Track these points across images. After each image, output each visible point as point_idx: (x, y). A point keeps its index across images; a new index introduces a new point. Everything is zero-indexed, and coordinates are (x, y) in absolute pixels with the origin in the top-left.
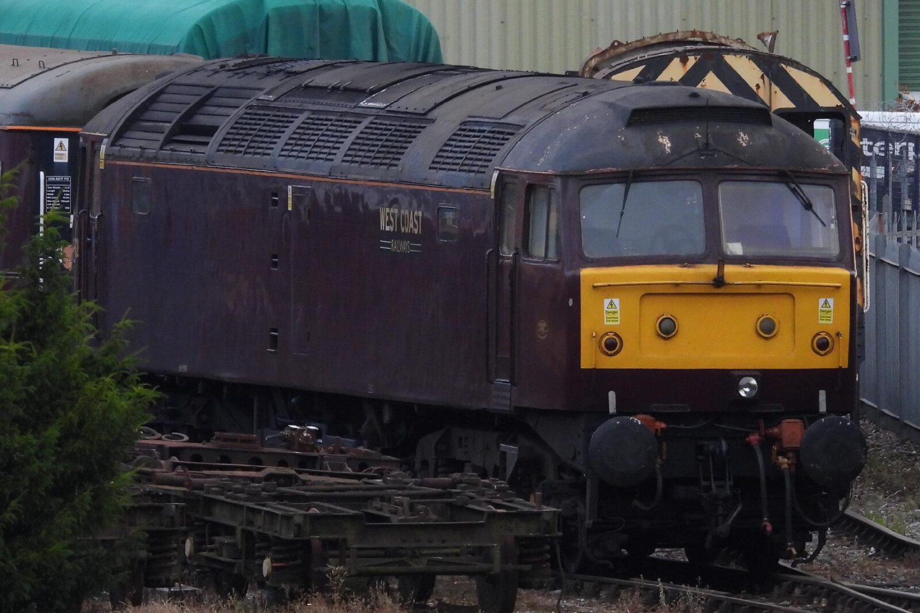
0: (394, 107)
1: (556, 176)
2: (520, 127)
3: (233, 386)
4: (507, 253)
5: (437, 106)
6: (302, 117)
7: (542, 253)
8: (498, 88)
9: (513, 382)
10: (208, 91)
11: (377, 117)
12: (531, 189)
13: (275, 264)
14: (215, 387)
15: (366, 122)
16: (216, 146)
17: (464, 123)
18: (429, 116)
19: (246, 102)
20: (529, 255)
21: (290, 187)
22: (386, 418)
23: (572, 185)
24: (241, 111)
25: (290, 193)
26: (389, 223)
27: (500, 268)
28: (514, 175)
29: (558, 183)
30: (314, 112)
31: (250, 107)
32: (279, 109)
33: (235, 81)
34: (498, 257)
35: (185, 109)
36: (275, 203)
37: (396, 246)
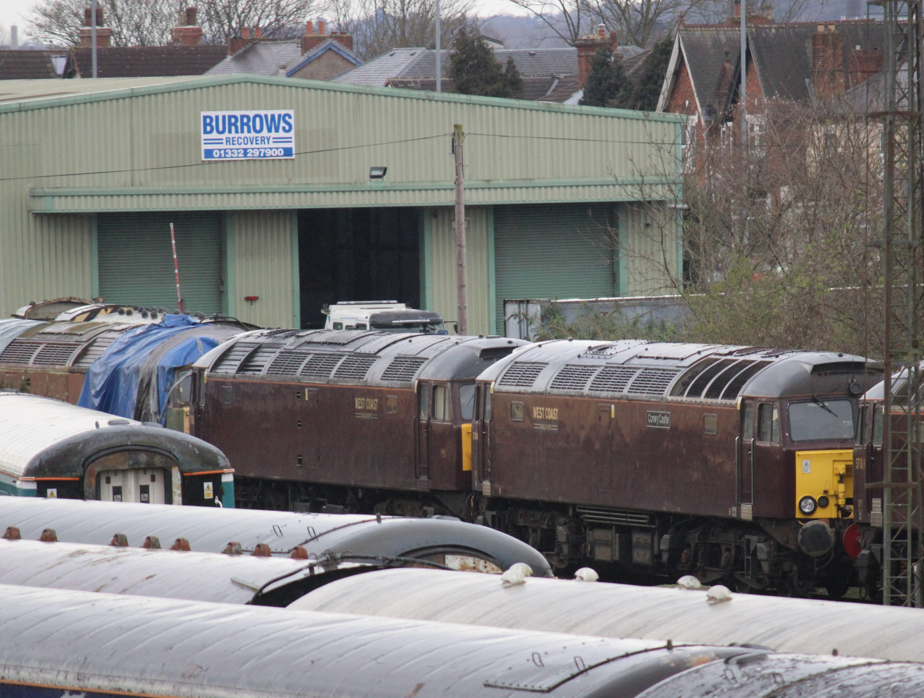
0: (358, 351)
1: (448, 381)
2: (426, 359)
3: (278, 482)
4: (424, 418)
5: (380, 350)
6: (310, 357)
7: (442, 418)
8: (410, 341)
9: (429, 478)
10: (258, 345)
11: (350, 356)
12: (435, 388)
13: (299, 425)
14: (268, 483)
15: (344, 358)
16: (266, 371)
17: (396, 358)
18: (378, 355)
19: (279, 350)
20: (435, 418)
21: (306, 390)
22: (360, 495)
23: (456, 385)
24: (277, 354)
25: (307, 393)
26: (360, 405)
27: (420, 425)
28: (427, 381)
29: (449, 385)
30: (316, 354)
31: (282, 353)
32: (297, 353)
33: (270, 340)
34: (419, 420)
35: (247, 354)
36: (299, 397)
37: (365, 416)
